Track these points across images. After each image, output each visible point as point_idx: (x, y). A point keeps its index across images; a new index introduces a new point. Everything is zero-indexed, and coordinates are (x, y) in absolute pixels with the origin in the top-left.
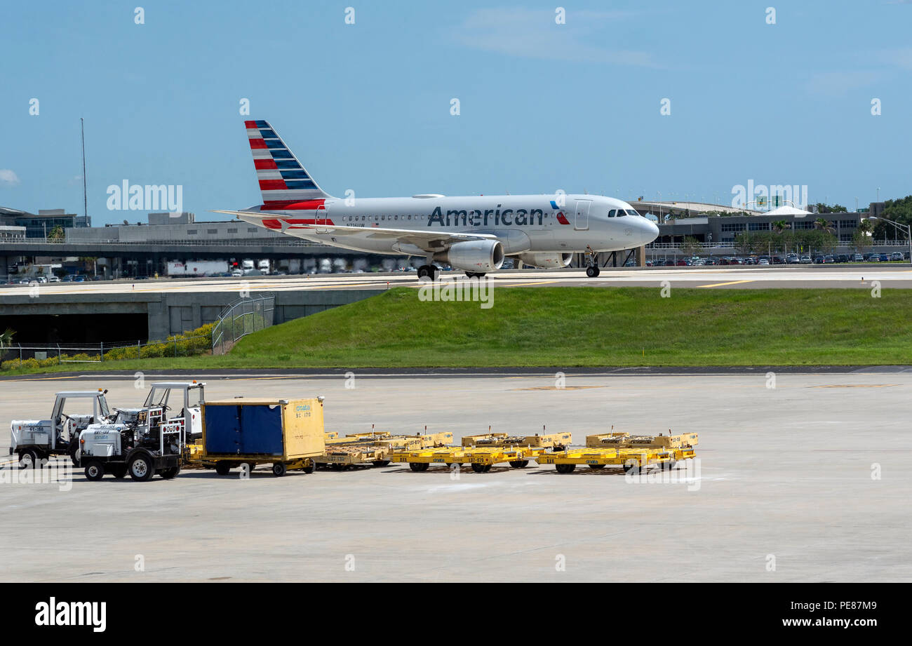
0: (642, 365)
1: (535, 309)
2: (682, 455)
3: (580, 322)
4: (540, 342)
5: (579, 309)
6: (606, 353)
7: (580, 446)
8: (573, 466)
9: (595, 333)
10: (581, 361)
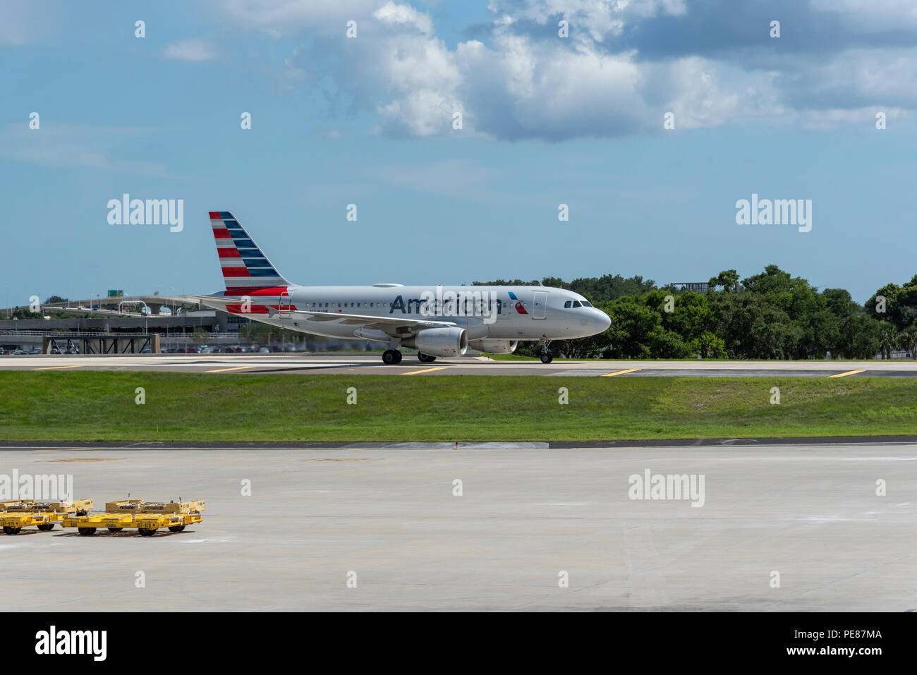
0: (155, 441)
1: (61, 390)
2: (191, 520)
3: (101, 402)
4: (66, 418)
5: (100, 390)
6: (124, 430)
7: (101, 511)
8: (94, 529)
9: (115, 412)
10: (102, 437)
